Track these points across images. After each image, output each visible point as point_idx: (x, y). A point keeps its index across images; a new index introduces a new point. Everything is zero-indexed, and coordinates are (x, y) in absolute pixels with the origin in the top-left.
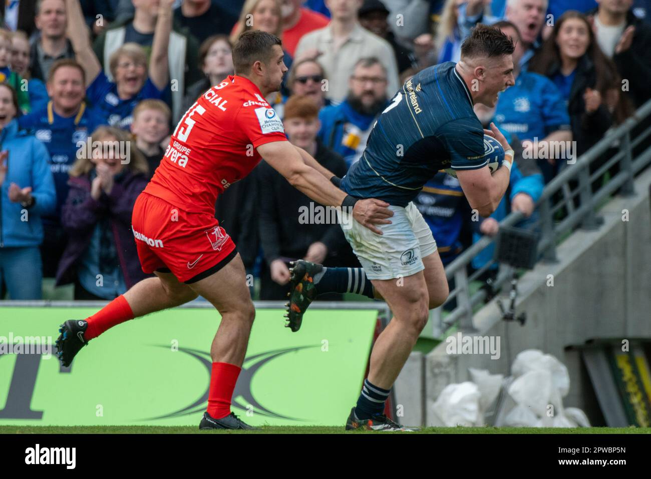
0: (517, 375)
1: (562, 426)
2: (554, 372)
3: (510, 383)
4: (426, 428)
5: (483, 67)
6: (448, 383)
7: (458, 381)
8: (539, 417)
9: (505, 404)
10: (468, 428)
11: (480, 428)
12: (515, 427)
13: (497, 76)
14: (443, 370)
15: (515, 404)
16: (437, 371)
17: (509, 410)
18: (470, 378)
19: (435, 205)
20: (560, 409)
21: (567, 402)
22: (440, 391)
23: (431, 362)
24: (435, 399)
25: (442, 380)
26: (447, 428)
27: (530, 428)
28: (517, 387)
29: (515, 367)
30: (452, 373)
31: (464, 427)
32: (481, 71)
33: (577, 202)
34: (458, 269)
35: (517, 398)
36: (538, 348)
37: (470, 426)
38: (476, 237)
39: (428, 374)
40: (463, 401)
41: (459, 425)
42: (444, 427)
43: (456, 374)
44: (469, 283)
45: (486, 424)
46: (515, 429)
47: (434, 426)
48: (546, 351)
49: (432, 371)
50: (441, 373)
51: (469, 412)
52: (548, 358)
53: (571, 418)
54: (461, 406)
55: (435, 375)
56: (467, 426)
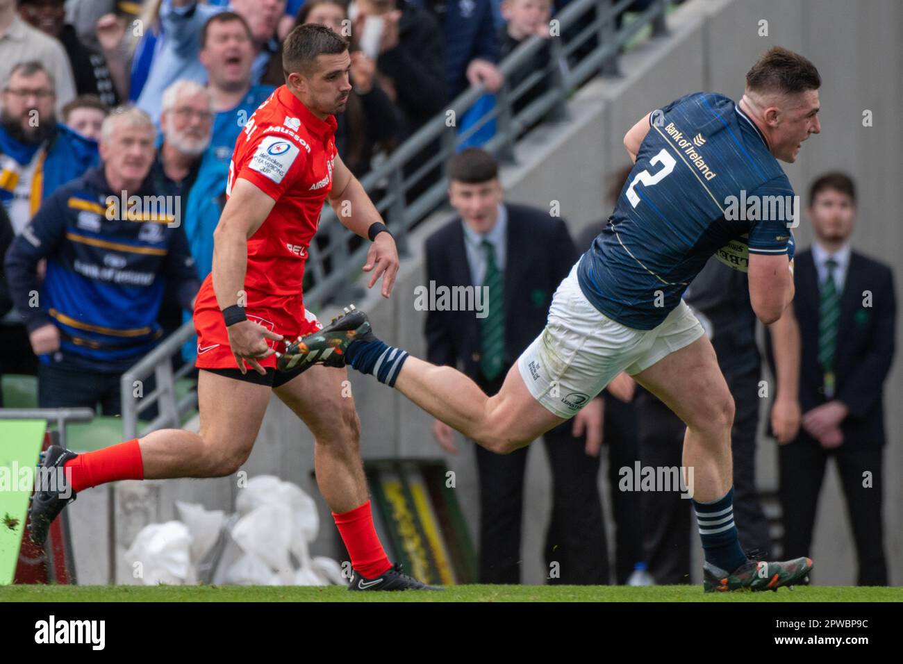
0: (244, 513)
1: (307, 584)
2: (296, 507)
3: (234, 524)
4: (116, 587)
5: (777, 109)
6: (146, 523)
7: (160, 520)
8: (275, 571)
9: (228, 552)
10: (175, 586)
11: (192, 586)
12: (242, 584)
13: (795, 121)
14: (138, 504)
15: (240, 552)
16: (130, 506)
17: (233, 561)
18: (177, 516)
19: (126, 269)
20: (304, 559)
21: (314, 550)
22: (135, 535)
23: (122, 493)
24: (127, 546)
25: (137, 519)
26: (145, 586)
27: (263, 587)
28: (243, 529)
29: (241, 501)
30: (152, 509)
31: (168, 586)
32: (774, 114)
33: (328, 266)
34: (160, 361)
35: (243, 544)
36: (273, 473)
37: (178, 584)
38: (186, 315)
39: (118, 510)
40: (168, 549)
41: (161, 582)
42: (141, 585)
43: (158, 511)
44: (175, 382)
45: (201, 581)
46: (241, 589)
47: (126, 584)
48: (284, 477)
49: (123, 506)
50: (136, 509)
51: (176, 563)
52: (287, 488)
53: (320, 572)
54: (165, 556)
55: (127, 512)
56: (173, 583)
